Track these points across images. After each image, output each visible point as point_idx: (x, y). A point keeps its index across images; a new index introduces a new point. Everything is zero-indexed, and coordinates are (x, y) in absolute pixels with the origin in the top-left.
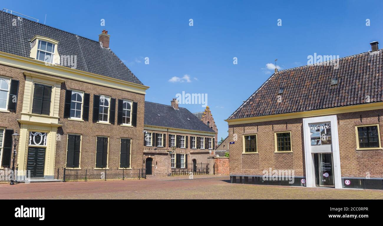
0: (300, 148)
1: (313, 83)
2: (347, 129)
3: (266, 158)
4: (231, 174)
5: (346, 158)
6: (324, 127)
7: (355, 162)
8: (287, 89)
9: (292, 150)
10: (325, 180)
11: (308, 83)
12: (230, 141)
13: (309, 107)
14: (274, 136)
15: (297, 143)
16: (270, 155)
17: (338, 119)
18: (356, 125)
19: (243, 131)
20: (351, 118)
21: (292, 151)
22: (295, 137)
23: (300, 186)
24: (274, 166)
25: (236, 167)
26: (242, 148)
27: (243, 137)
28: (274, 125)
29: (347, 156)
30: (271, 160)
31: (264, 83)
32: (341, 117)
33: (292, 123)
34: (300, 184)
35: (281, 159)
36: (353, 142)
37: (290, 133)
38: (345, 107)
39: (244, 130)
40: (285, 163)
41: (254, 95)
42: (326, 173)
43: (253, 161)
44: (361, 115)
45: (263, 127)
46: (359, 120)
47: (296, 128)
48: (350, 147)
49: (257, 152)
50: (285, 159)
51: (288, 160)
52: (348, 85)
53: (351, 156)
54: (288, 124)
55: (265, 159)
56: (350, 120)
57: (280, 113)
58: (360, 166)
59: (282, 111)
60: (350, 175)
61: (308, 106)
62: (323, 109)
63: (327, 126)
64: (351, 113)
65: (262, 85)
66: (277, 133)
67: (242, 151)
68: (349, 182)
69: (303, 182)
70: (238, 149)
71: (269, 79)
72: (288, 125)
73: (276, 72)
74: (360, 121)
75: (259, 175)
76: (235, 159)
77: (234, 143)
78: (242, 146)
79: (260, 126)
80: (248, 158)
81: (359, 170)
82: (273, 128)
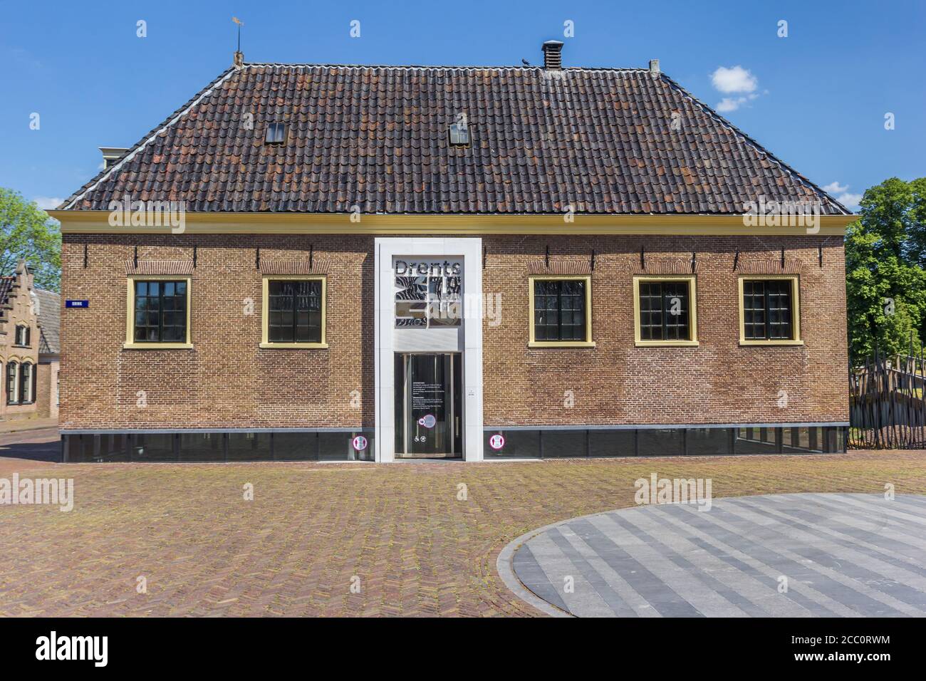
0: (355, 336)
1: (389, 127)
2: (506, 284)
3: (224, 365)
4: (66, 425)
5: (497, 369)
6: (440, 272)
7: (523, 382)
8: (296, 132)
9: (326, 342)
10: (423, 439)
11: (368, 122)
12: (69, 298)
13: (393, 202)
14: (260, 287)
15: (345, 317)
16: (244, 355)
17: (485, 251)
18: (532, 275)
19: (130, 261)
20: (520, 253)
21: (324, 344)
22: (341, 297)
23: (346, 459)
24: (256, 395)
25: (91, 399)
26: (124, 328)
27: (130, 283)
28: (261, 251)
29: (502, 364)
30: (244, 373)
31: (199, 95)
32: (494, 245)
33: (331, 250)
34: (347, 453)
35: (284, 369)
36: (520, 322)
37: (321, 281)
38: (506, 217)
39: (136, 258)
40: (299, 382)
41: (162, 131)
42: (428, 416)
43: (168, 374)
44: (548, 245)
45: (219, 252)
46: (540, 259)
47: (346, 266)
48: (511, 339)
49: (189, 345)
50: (299, 372)
51: (309, 372)
52: (501, 152)
53: (511, 363)
54: (317, 249)
55: (219, 369)
56: (518, 256)
57: (290, 208)
58: (535, 393)
59: (296, 202)
60: (506, 419)
61: (388, 197)
62: (442, 216)
63: (449, 270)
64: (521, 236)
65: (192, 101)
66: (271, 279)
67: (124, 339)
68: (501, 441)
69: (358, 447)
70: (103, 331)
71: (217, 85)
72: (315, 254)
73: (238, 63)
74: (543, 262)
75: (194, 427)
76: (88, 369)
77: (85, 304)
78: (124, 321)
79: (205, 250)
80: (148, 365)
81: (530, 405)
82: (258, 259)
